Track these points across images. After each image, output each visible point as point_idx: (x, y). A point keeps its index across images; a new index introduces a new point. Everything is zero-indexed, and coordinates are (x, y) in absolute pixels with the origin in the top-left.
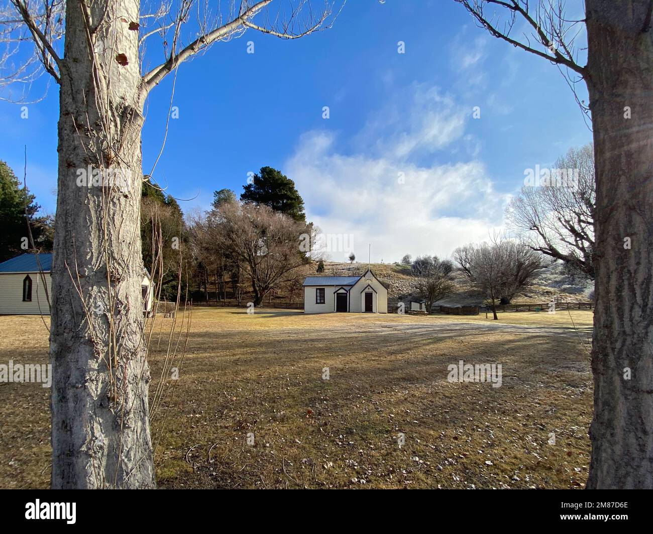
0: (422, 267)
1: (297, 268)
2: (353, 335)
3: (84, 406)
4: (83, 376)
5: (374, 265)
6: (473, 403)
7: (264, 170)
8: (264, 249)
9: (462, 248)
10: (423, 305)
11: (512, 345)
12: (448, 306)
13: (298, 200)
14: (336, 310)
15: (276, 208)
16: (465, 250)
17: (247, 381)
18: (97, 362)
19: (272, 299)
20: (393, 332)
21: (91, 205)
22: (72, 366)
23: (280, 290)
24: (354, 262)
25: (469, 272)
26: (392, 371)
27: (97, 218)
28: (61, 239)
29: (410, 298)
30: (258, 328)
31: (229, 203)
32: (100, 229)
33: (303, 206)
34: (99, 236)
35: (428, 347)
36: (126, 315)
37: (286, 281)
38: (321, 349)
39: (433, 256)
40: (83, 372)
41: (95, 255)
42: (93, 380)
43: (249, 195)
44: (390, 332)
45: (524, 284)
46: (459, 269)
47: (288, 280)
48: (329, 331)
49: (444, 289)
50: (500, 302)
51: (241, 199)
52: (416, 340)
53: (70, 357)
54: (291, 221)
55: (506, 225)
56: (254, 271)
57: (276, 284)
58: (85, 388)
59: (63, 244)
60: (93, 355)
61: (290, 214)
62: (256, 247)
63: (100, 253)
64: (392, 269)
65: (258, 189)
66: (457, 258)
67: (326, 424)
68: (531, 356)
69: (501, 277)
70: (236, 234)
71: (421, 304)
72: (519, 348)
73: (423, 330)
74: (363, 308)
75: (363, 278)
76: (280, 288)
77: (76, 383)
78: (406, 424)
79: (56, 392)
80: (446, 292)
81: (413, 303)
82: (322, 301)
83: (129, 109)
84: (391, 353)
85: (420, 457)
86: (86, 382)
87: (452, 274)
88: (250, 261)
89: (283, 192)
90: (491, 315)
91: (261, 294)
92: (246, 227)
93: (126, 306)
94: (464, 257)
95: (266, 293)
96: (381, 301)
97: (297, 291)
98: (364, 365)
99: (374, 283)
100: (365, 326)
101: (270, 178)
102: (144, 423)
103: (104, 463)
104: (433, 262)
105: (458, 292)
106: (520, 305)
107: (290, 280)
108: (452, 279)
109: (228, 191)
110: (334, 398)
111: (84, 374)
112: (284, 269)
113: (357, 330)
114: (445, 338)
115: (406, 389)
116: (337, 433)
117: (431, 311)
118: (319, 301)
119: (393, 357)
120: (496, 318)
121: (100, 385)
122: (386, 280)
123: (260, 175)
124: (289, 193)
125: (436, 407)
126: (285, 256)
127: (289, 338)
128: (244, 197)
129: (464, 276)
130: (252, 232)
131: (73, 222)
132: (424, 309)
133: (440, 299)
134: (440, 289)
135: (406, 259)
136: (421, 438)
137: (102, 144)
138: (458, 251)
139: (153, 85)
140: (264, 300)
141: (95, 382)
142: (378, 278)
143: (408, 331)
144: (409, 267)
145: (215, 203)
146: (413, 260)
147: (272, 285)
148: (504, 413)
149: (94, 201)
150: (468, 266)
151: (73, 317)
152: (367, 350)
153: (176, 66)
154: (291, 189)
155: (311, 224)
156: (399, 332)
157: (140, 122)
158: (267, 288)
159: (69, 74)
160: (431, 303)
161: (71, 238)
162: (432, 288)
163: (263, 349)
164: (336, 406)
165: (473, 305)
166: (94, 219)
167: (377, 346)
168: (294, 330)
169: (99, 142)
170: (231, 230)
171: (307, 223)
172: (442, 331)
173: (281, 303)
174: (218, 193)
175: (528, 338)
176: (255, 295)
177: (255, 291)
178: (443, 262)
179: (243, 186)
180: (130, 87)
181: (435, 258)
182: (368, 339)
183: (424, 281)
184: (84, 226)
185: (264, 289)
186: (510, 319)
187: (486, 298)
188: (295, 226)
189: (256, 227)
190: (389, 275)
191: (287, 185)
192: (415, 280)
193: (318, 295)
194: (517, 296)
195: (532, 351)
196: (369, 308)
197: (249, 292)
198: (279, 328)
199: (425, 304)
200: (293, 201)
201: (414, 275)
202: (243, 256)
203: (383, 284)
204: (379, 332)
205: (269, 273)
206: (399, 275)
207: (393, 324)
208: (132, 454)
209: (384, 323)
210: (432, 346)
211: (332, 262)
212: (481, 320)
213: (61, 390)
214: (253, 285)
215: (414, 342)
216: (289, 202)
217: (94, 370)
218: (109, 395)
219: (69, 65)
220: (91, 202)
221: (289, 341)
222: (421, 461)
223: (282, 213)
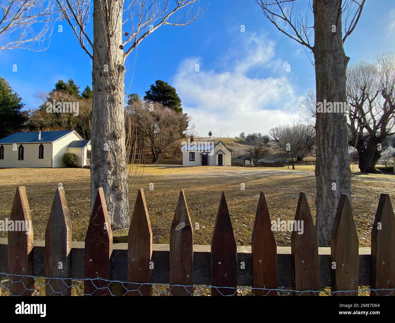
0: (251, 139)
1: (178, 141)
2: (212, 177)
3: (106, 189)
4: (106, 177)
5: (223, 139)
6: (274, 205)
7: (157, 82)
8: (158, 129)
9: (275, 128)
10: (252, 161)
11: (299, 180)
12: (267, 162)
13: (178, 100)
14: (201, 164)
15: (165, 105)
16: (277, 129)
17: (158, 196)
18: (111, 171)
19: (163, 159)
20: (234, 175)
21: (108, 107)
22: (101, 173)
23: (168, 154)
24: (212, 137)
25: (279, 142)
26: (233, 192)
27: (110, 112)
28: (95, 121)
29: (244, 157)
30: (157, 174)
31: (137, 102)
32: (111, 117)
33: (181, 103)
34: (111, 120)
35: (253, 181)
36: (121, 153)
37: (171, 148)
38: (194, 183)
39: (258, 133)
40: (106, 175)
41: (110, 128)
42: (110, 179)
43: (149, 97)
44: (233, 175)
45: (311, 149)
46: (274, 141)
47: (173, 148)
48: (198, 175)
49: (264, 152)
50: (297, 159)
51: (144, 100)
52: (247, 178)
53: (100, 169)
54: (174, 112)
55: (299, 115)
56: (153, 142)
57: (166, 150)
58: (107, 181)
59: (96, 123)
60: (110, 169)
61: (173, 108)
62: (153, 128)
63: (111, 127)
64: (234, 141)
65: (154, 93)
66: (272, 134)
67: (201, 213)
68: (308, 185)
69: (297, 145)
70: (142, 120)
71: (251, 161)
72: (303, 181)
73: (251, 174)
74: (217, 164)
75: (217, 146)
76: (168, 152)
77: (103, 179)
78: (239, 213)
79: (94, 184)
80: (265, 153)
81: (246, 160)
82: (193, 160)
83: (121, 66)
84: (233, 184)
85: (246, 224)
86: (107, 179)
87: (269, 143)
88: (150, 136)
89: (169, 95)
90: (291, 167)
91: (157, 156)
92: (147, 116)
93: (121, 149)
94: (276, 133)
95: (160, 155)
96: (227, 159)
97: (178, 154)
98: (218, 189)
99: (223, 149)
100: (218, 172)
101: (161, 87)
102: (127, 200)
103: (113, 214)
104: (258, 137)
105: (272, 154)
106: (308, 161)
107: (174, 148)
108: (269, 146)
109: (136, 95)
110: (204, 203)
111: (106, 176)
112: (170, 141)
113: (214, 175)
114: (263, 177)
115: (240, 199)
116: (206, 216)
117: (256, 165)
118: (191, 160)
119: (234, 186)
120: (294, 168)
121: (112, 181)
122: (230, 147)
123: (155, 85)
124: (173, 96)
125: (255, 206)
126: (171, 133)
127: (176, 178)
128: (145, 98)
129: (275, 145)
130: (151, 119)
131: (101, 114)
132: (252, 163)
133: (261, 158)
134: (261, 152)
135: (242, 135)
136: (247, 217)
137: (112, 82)
138: (273, 130)
139: (128, 54)
140: (159, 159)
141: (110, 180)
142: (226, 146)
143: (242, 175)
144: (244, 140)
145: (128, 101)
146: (246, 135)
147: (163, 150)
148: (289, 208)
149: (109, 105)
150: (278, 139)
151: (102, 153)
152: (220, 183)
153: (137, 45)
154: (174, 93)
155: (186, 114)
156: (237, 175)
157: (125, 71)
158: (160, 152)
159: (97, 52)
160: (257, 161)
161: (100, 120)
162: (257, 152)
163: (163, 183)
164: (205, 206)
165: (281, 161)
166: (109, 113)
167: (225, 181)
168: (178, 175)
169: (111, 81)
170: (139, 118)
171: (184, 114)
172: (262, 174)
173: (168, 161)
174: (131, 96)
175: (309, 177)
176: (153, 156)
177: (153, 154)
178: (264, 136)
179: (145, 92)
180: (120, 56)
181: (259, 134)
182: (220, 178)
183: (253, 147)
184: (105, 116)
185: (159, 153)
186: (302, 169)
187: (288, 157)
188: (176, 115)
189: (153, 116)
190: (232, 145)
191: (171, 91)
192: (247, 147)
193: (191, 156)
194: (307, 156)
195: (309, 182)
196: (220, 163)
197: (150, 155)
198: (169, 174)
199: (253, 161)
200: (175, 100)
201: (247, 144)
202: (146, 133)
203: (229, 149)
204: (226, 175)
205: (161, 143)
206: (238, 144)
207: (235, 171)
208: (123, 211)
209: (229, 171)
210: (255, 181)
211: (198, 137)
212: (285, 169)
213: (96, 183)
214: (152, 151)
215: (246, 179)
216: (173, 101)
217: (110, 175)
218: (116, 185)
219: (97, 48)
220: (108, 106)
221: (176, 180)
222: (246, 226)
223: (169, 108)
